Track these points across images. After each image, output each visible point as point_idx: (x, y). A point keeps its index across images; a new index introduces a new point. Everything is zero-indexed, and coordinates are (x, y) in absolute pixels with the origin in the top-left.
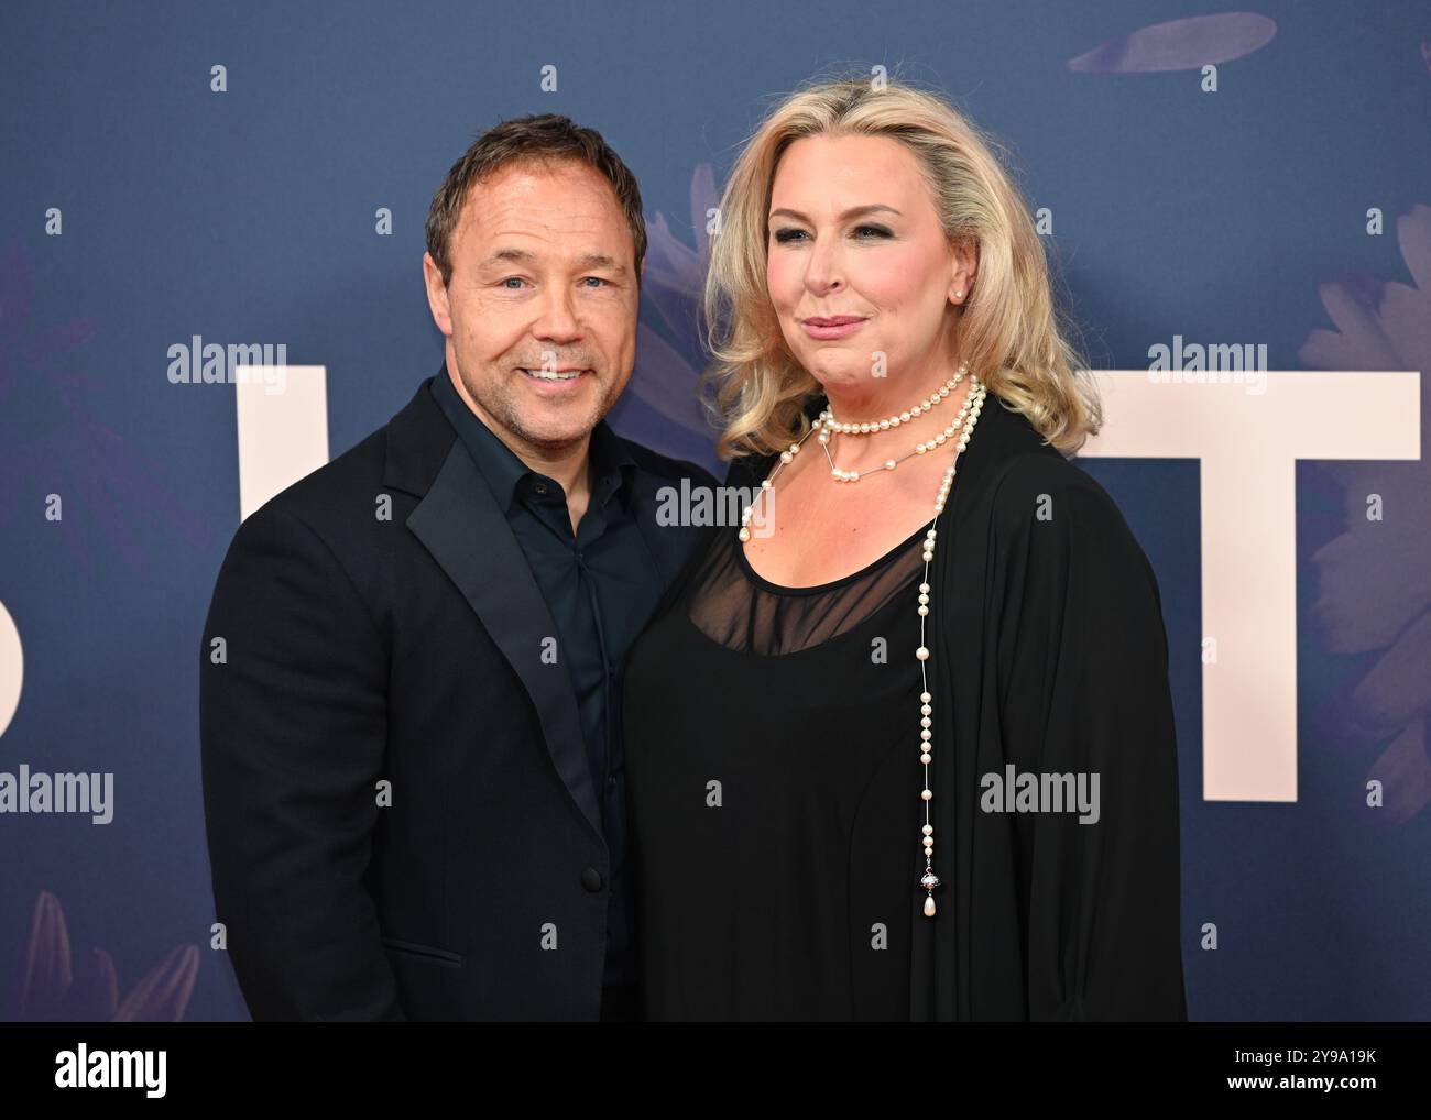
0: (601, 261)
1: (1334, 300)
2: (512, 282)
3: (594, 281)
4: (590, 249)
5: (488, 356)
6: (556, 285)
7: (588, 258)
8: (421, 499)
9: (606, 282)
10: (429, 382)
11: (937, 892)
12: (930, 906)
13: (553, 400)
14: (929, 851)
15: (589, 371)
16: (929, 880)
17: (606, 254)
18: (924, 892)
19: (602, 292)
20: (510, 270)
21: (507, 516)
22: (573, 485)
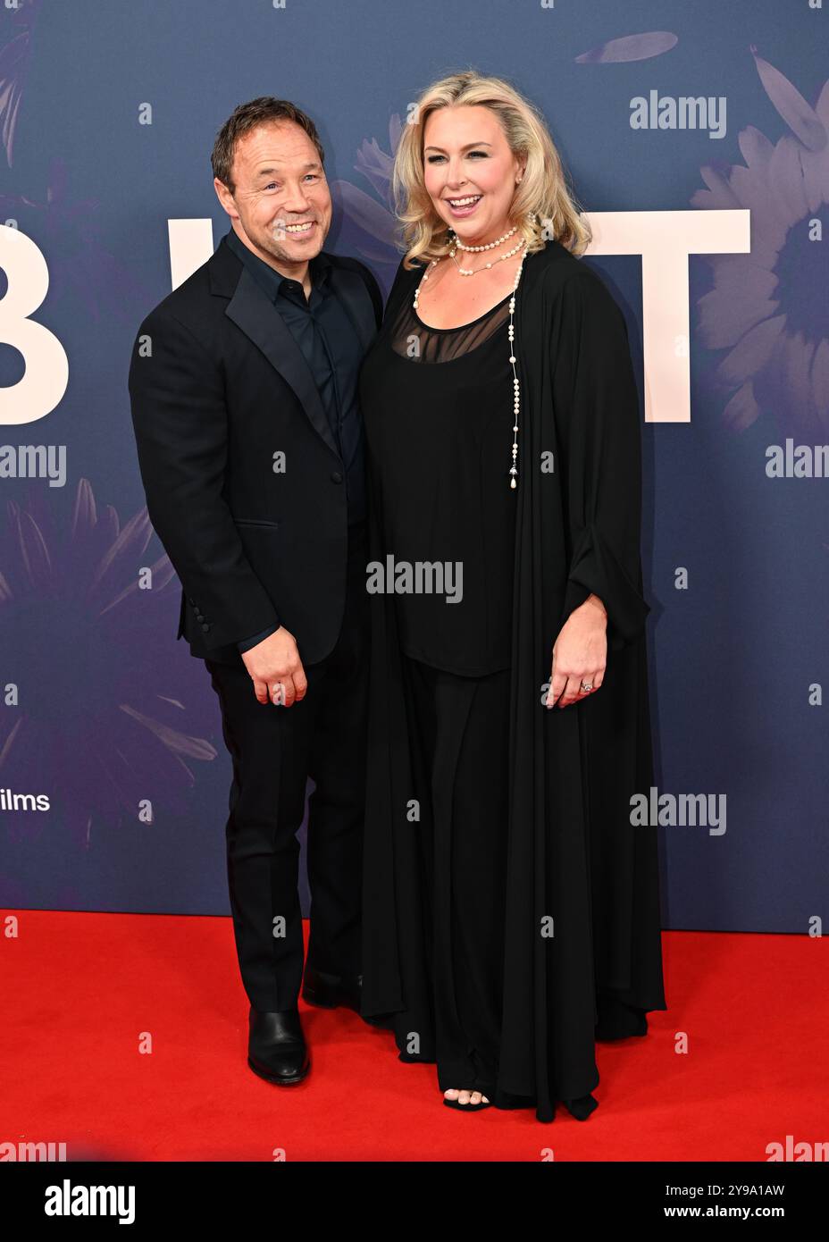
0: (312, 166)
2: (271, 186)
3: (310, 177)
4: (306, 162)
5: (263, 224)
6: (293, 184)
7: (307, 166)
8: (231, 299)
9: (315, 177)
10: (225, 238)
11: (517, 477)
12: (513, 484)
13: (302, 241)
14: (514, 457)
15: (315, 223)
16: (513, 471)
17: (314, 163)
18: (511, 476)
19: (314, 181)
20: (269, 179)
21: (275, 304)
22: (304, 280)
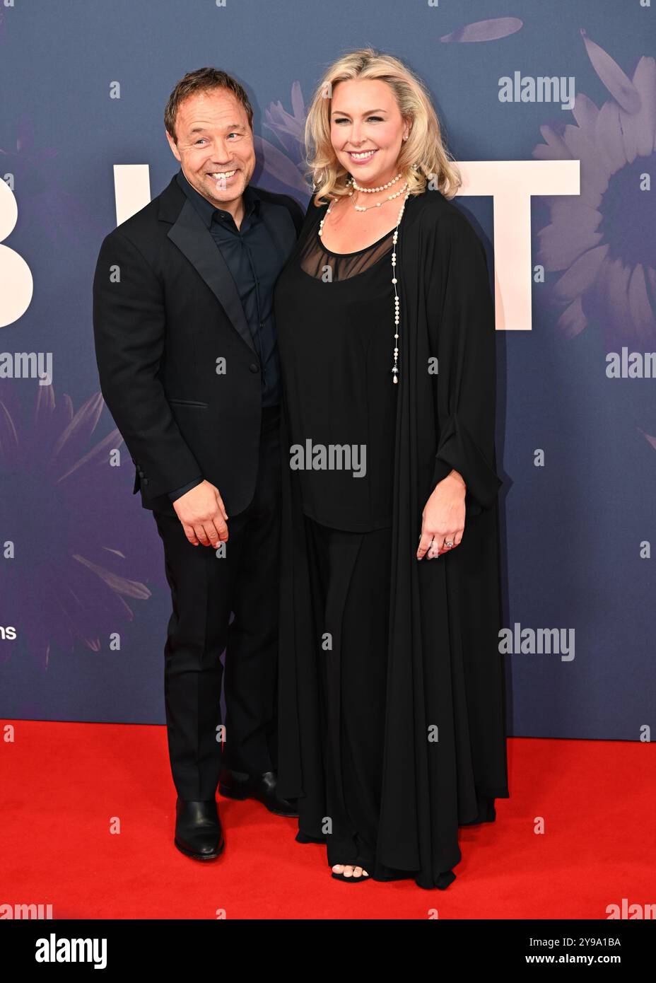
0: (234, 126)
1: (545, 131)
2: (200, 142)
3: (233, 135)
4: (231, 123)
5: (195, 171)
6: (218, 141)
7: (229, 127)
8: (173, 224)
9: (238, 134)
10: (176, 177)
11: (397, 374)
12: (395, 380)
14: (396, 358)
15: (238, 170)
16: (395, 370)
17: (236, 123)
18: (393, 374)
19: (237, 139)
20: (198, 136)
21: (209, 229)
